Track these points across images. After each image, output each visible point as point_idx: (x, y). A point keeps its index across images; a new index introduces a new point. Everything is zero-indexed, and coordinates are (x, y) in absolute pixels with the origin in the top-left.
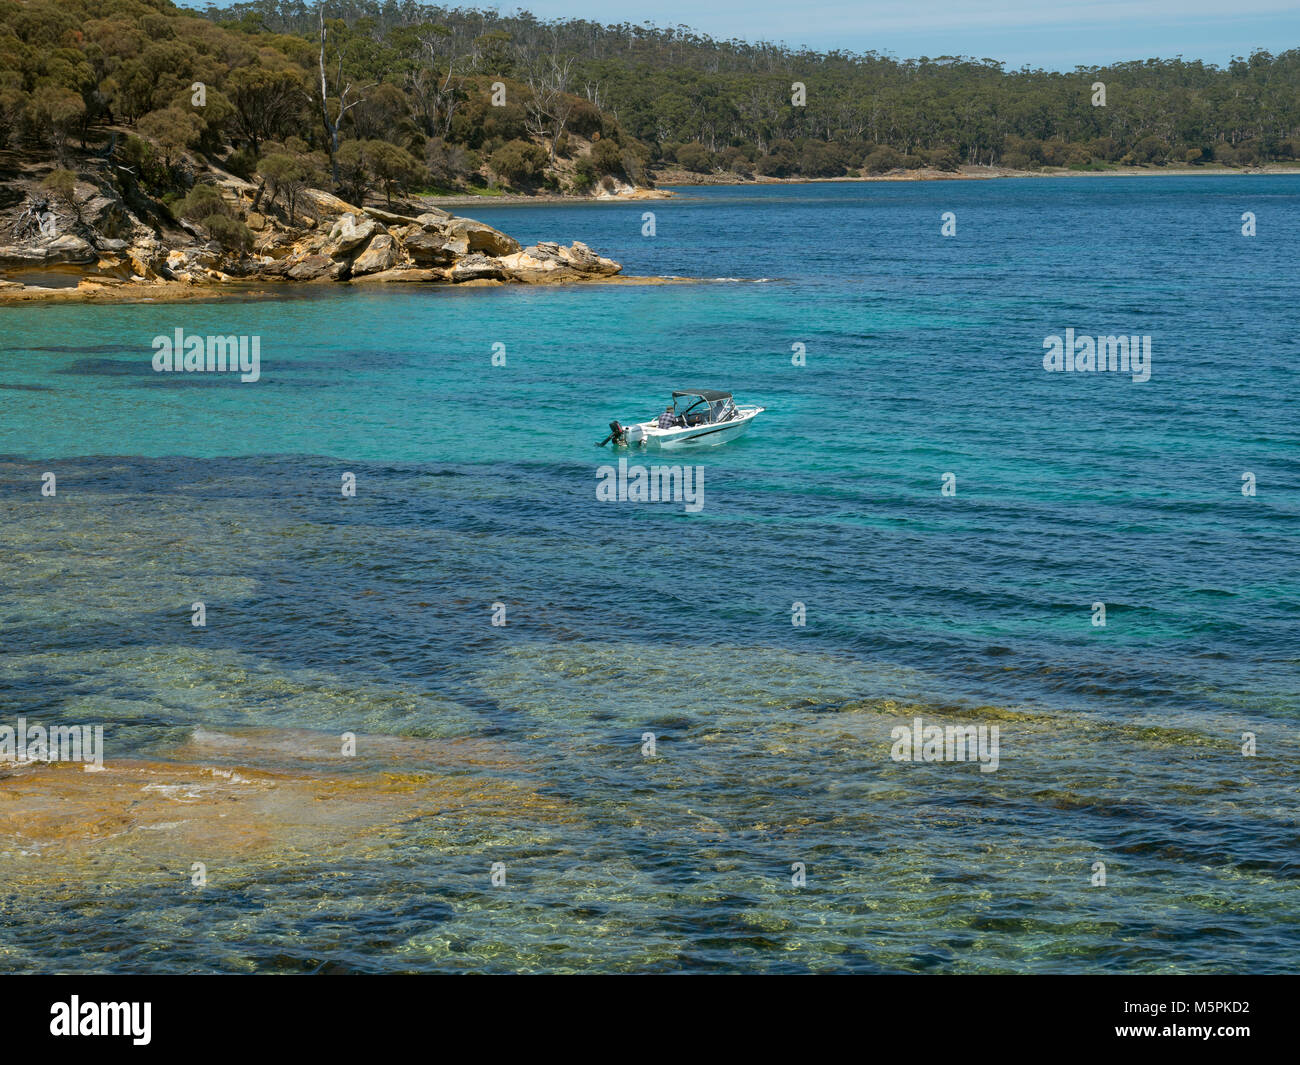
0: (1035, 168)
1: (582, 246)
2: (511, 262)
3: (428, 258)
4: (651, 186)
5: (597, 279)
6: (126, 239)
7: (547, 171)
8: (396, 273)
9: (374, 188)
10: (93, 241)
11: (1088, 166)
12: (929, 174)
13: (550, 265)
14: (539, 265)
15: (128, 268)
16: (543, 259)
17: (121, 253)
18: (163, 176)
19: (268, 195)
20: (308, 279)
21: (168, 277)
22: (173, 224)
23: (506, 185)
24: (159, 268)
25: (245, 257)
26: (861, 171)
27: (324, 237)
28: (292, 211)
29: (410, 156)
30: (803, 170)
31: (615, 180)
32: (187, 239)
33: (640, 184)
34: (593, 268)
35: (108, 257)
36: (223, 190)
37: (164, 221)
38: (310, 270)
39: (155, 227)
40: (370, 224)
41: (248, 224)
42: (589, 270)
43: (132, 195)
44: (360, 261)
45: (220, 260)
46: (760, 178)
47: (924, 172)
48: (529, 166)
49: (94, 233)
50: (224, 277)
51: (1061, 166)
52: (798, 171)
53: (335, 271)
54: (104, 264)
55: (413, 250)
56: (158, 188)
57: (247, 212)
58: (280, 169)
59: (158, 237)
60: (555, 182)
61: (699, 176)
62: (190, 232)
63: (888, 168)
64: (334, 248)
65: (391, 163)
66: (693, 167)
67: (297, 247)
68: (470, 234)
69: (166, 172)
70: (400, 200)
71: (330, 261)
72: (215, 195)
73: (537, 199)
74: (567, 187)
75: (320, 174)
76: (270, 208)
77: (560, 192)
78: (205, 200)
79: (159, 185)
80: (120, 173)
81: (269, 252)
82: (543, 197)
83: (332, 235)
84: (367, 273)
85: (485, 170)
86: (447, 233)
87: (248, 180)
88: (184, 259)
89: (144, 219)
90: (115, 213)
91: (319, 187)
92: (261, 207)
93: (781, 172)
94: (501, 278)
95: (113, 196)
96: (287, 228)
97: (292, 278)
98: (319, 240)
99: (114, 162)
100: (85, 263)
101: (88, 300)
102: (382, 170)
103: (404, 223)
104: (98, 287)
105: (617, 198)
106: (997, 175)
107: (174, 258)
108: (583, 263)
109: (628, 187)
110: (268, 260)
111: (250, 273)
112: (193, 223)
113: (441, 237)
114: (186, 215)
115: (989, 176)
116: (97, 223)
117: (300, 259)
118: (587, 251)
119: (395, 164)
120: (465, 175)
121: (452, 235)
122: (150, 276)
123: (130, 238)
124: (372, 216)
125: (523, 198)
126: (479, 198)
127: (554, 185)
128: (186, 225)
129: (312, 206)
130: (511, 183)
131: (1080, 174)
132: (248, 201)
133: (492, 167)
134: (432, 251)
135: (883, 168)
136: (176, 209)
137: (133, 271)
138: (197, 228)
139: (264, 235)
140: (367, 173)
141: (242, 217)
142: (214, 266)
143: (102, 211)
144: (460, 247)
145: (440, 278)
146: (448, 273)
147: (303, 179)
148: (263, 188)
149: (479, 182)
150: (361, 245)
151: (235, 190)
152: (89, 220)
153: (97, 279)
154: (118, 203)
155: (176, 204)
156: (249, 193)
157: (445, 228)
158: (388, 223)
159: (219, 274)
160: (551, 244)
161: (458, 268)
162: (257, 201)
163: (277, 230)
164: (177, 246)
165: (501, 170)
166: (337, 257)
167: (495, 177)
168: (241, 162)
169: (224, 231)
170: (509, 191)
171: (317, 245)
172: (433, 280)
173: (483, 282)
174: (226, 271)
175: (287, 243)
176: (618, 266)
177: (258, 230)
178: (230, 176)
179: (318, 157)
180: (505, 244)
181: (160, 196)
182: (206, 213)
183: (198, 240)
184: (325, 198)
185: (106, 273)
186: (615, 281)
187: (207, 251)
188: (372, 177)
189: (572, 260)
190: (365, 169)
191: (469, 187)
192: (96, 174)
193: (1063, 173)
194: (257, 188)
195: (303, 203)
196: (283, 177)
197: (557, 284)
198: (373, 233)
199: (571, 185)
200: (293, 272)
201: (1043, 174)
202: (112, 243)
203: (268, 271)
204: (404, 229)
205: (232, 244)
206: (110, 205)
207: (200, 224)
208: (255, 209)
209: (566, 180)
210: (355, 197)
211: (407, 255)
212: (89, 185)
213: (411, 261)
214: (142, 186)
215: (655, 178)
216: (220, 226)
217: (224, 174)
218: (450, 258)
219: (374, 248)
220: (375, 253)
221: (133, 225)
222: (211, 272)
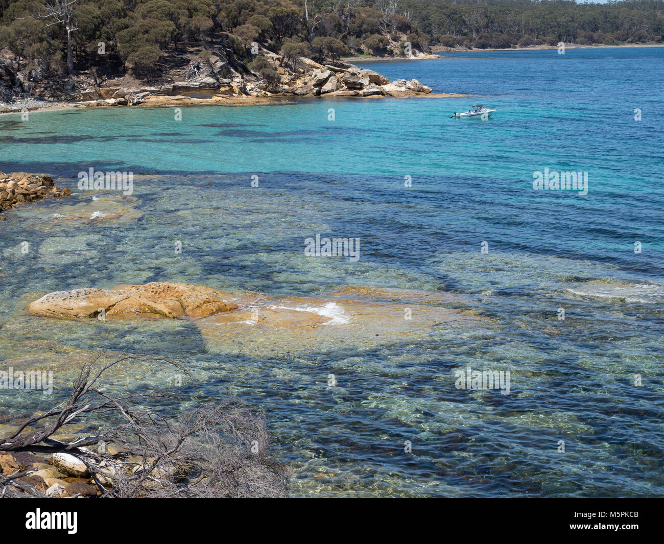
0: (590, 44)
1: (416, 81)
2: (387, 88)
3: (353, 86)
4: (431, 53)
5: (423, 95)
6: (230, 78)
7: (388, 47)
8: (339, 92)
9: (327, 56)
10: (218, 80)
11: (613, 43)
12: (545, 47)
13: (403, 89)
14: (398, 89)
15: (231, 91)
16: (400, 87)
17: (229, 85)
18: (243, 53)
19: (286, 60)
20: (304, 95)
21: (247, 94)
22: (247, 72)
23: (372, 53)
24: (243, 91)
25: (277, 85)
26: (517, 46)
27: (309, 77)
28: (295, 66)
29: (342, 43)
30: (493, 45)
31: (417, 51)
32: (254, 78)
33: (426, 52)
34: (421, 90)
35: (224, 86)
36: (268, 58)
37: (245, 71)
38: (304, 91)
39: (241, 74)
40: (329, 72)
41: (278, 72)
42: (419, 91)
43: (231, 60)
44: (324, 87)
45: (267, 87)
46: (475, 49)
47: (543, 46)
48: (381, 45)
49: (218, 76)
50: (269, 94)
51: (601, 43)
52: (490, 46)
53: (315, 91)
54: (222, 89)
55: (346, 83)
56: (242, 57)
57: (277, 67)
58: (291, 49)
59: (242, 78)
60: (392, 52)
61: (449, 48)
62: (255, 75)
63: (528, 45)
64: (314, 82)
65: (335, 46)
66: (447, 44)
67: (298, 81)
68: (370, 76)
69: (245, 51)
70: (338, 61)
71: (312, 87)
72: (265, 60)
73: (384, 59)
74: (396, 54)
75: (306, 51)
76: (287, 66)
77: (394, 56)
78: (261, 62)
79: (242, 56)
80: (226, 51)
81: (286, 84)
82: (387, 58)
83: (313, 76)
84: (327, 92)
85: (363, 47)
86: (360, 76)
87: (277, 54)
88: (253, 87)
89: (236, 70)
90: (225, 68)
91: (305, 56)
92: (283, 65)
93: (483, 46)
94: (383, 94)
95: (225, 61)
96: (294, 74)
97: (296, 94)
98: (307, 79)
99: (224, 46)
100: (214, 89)
101: (217, 104)
102: (331, 49)
103: (342, 72)
104: (220, 98)
105: (417, 58)
106: (574, 47)
107: (249, 87)
108: (417, 88)
109: (422, 54)
110: (286, 87)
111: (279, 92)
112: (256, 72)
113: (358, 77)
114: (253, 68)
115: (571, 48)
116: (219, 72)
117: (299, 86)
118: (418, 83)
119: (337, 47)
120: (355, 49)
121: (363, 76)
122: (240, 94)
123: (231, 78)
124: (329, 69)
125: (379, 58)
126: (361, 58)
127: (391, 53)
128: (253, 72)
129: (302, 64)
130: (374, 52)
131: (609, 47)
132: (278, 63)
133: (366, 45)
134: (354, 83)
135: (526, 45)
136: (249, 66)
137: (233, 92)
138: (257, 74)
139: (284, 77)
140: (324, 50)
141: (276, 69)
142: (265, 90)
143: (221, 67)
144: (366, 81)
145: (357, 94)
146: (361, 92)
147: (299, 53)
148: (284, 57)
149: (360, 52)
150: (325, 81)
151: (272, 58)
152: (216, 71)
153: (220, 95)
154: (227, 64)
155: (249, 64)
156: (278, 59)
157: (359, 73)
158: (336, 71)
159: (267, 93)
160: (403, 80)
161: (365, 90)
162: (282, 62)
163: (290, 74)
164: (250, 81)
165: (370, 47)
166: (315, 86)
167: (367, 49)
168: (274, 46)
169: (269, 75)
170: (373, 55)
171: (306, 81)
172: (355, 95)
173: (376, 96)
174: (269, 91)
175: (294, 80)
176: (431, 89)
177: (282, 74)
178: (270, 52)
179: (304, 44)
180: (384, 80)
181: (242, 61)
182: (261, 68)
183: (258, 79)
184: (308, 61)
185: (224, 93)
186: (430, 96)
187: (262, 83)
188: (326, 52)
189: (412, 87)
190: (323, 48)
191: (356, 54)
192: (217, 52)
193: (602, 46)
194: (282, 57)
195: (299, 63)
196: (292, 52)
197: (407, 97)
198: (330, 76)
199: (398, 53)
200: (297, 92)
201: (593, 47)
202: (225, 80)
203: (287, 92)
204: (342, 74)
205: (272, 80)
206: (224, 65)
207: (259, 72)
208: (280, 66)
209: (396, 51)
210: (319, 60)
211: (344, 85)
212: (215, 57)
213: (345, 87)
214: (235, 56)
215: (431, 49)
216: (267, 73)
217: (268, 51)
218: (361, 86)
219: (331, 82)
220: (331, 84)
221: (233, 73)
222: (264, 92)
